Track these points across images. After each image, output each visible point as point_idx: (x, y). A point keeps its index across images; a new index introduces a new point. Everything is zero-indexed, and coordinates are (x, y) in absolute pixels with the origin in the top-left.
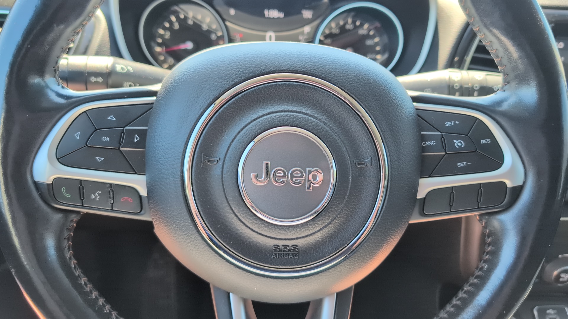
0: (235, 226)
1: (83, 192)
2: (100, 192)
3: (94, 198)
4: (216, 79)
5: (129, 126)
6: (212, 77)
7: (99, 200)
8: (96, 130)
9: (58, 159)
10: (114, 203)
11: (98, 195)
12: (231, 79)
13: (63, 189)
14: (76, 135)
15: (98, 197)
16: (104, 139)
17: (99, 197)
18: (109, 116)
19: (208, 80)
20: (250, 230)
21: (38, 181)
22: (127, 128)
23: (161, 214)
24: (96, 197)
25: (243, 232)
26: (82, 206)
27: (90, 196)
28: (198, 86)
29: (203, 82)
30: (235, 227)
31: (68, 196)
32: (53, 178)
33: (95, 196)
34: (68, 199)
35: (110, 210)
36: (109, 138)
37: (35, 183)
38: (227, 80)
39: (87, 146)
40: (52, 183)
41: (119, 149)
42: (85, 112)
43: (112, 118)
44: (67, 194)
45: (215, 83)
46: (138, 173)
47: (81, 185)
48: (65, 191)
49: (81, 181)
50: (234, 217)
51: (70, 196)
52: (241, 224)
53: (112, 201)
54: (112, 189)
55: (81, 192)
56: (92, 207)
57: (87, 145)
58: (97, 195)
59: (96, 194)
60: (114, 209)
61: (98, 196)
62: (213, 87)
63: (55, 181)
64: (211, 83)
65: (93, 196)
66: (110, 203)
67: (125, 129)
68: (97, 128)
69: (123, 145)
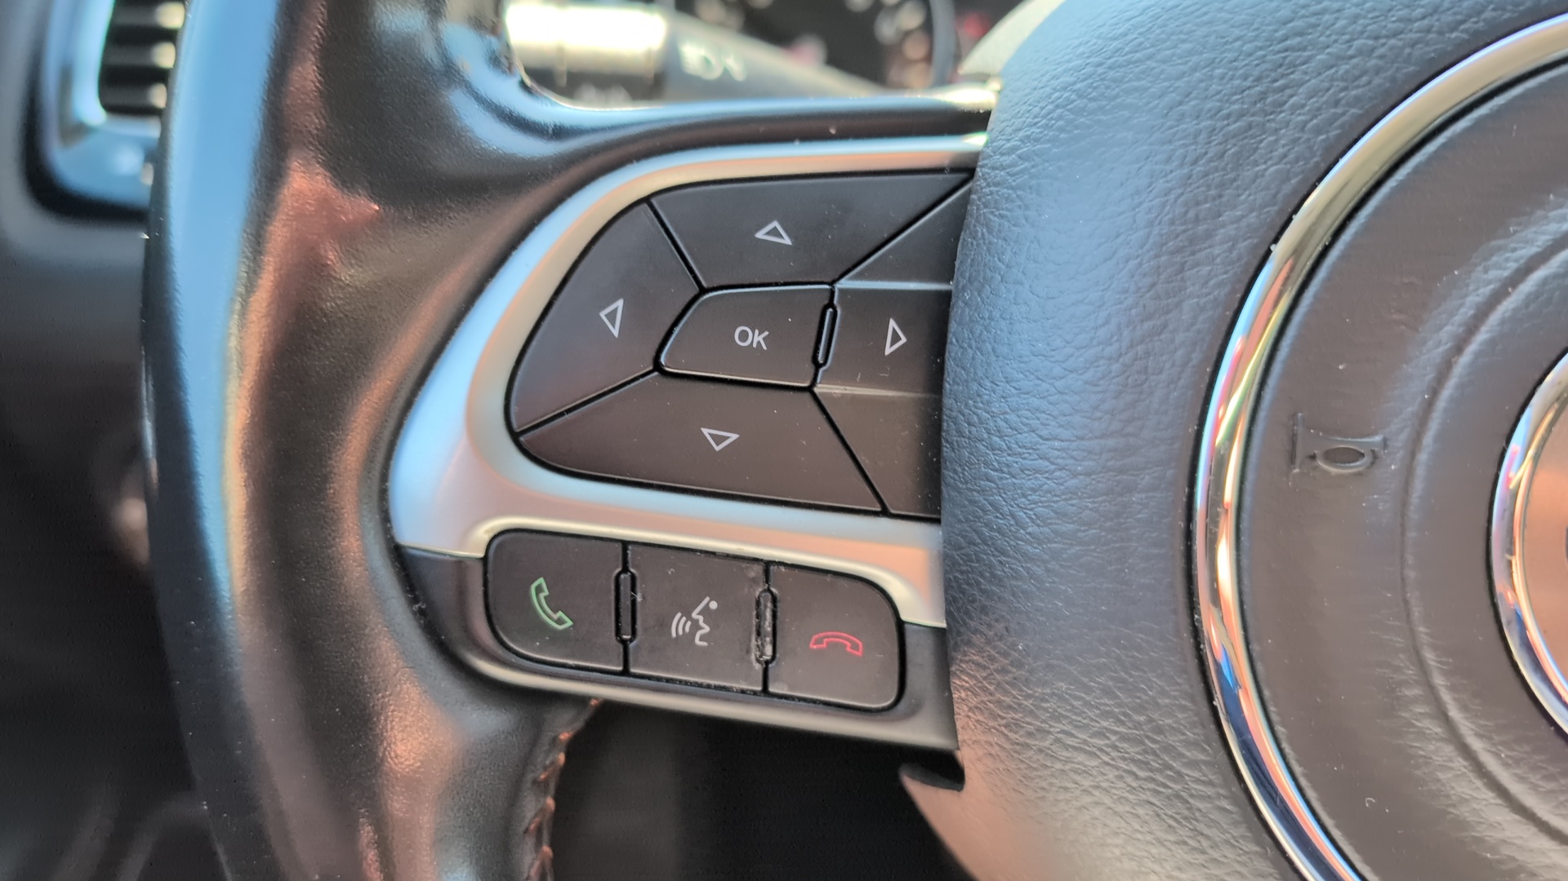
0: (1454, 806)
1: (634, 602)
2: (714, 605)
3: (681, 632)
4: (1361, 21)
5: (859, 277)
6: (1338, 11)
7: (705, 644)
8: (703, 291)
9: (515, 436)
10: (774, 657)
11: (701, 618)
12: (1448, 18)
13: (539, 590)
14: (603, 314)
15: (701, 628)
16: (744, 337)
17: (707, 629)
18: (760, 227)
19: (1315, 26)
20: (1533, 829)
21: (412, 545)
22: (844, 284)
23: (1039, 730)
24: (696, 626)
25: (1492, 835)
26: (625, 672)
27: (664, 625)
28: (1265, 56)
29: (1285, 38)
30: (1451, 810)
31: (560, 621)
32: (492, 529)
33: (689, 623)
34: (557, 639)
35: (755, 693)
36: (766, 333)
37: (400, 557)
38: (1426, 22)
39: (656, 373)
40: (481, 555)
41: (809, 389)
42: (647, 200)
43: (773, 233)
44: (555, 611)
45: (1361, 41)
46: (893, 511)
47: (625, 570)
48: (545, 598)
49: (625, 544)
50: (1451, 760)
51: (569, 623)
52: (1489, 795)
53: (769, 650)
54: (769, 590)
55: (626, 603)
56: (668, 680)
57: (657, 366)
58: (698, 621)
59: (694, 615)
60: (772, 689)
61: (701, 623)
62: (1352, 57)
63: (500, 546)
64: (1336, 41)
65: (679, 625)
66: (758, 661)
67: (842, 291)
68: (704, 284)
69: (829, 367)
